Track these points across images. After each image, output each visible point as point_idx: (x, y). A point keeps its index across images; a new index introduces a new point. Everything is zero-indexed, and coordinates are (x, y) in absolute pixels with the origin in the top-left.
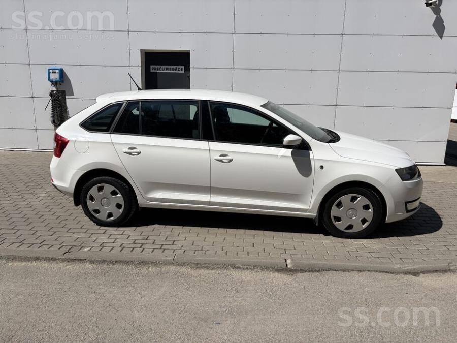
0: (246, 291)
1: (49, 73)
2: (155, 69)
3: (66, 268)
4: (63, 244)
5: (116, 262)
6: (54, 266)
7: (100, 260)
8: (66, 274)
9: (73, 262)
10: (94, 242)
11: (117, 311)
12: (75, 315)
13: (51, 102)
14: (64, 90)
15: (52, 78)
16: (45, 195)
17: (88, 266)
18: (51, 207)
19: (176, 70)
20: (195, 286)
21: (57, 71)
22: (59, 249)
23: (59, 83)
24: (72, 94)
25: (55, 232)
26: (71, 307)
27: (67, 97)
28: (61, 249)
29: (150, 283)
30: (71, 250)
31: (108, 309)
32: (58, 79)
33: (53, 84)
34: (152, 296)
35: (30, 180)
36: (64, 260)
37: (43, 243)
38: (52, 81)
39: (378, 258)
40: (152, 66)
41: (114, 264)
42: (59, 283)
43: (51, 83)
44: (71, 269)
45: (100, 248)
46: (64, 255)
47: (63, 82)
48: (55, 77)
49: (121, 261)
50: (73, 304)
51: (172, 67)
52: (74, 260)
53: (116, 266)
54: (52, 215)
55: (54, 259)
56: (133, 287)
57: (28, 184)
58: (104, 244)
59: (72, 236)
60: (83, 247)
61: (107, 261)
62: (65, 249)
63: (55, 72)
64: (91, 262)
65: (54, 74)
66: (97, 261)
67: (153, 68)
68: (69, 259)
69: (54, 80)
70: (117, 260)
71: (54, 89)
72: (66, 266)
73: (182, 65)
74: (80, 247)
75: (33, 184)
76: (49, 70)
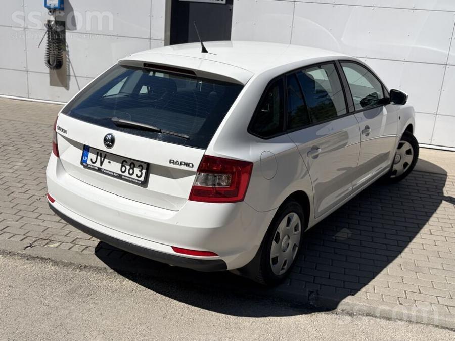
0: (240, 329)
3: (23, 267)
4: (27, 235)
5: (86, 267)
6: (11, 262)
7: (66, 261)
8: (21, 276)
9: (34, 260)
10: (66, 236)
11: (68, 334)
12: (18, 331)
13: (47, 36)
15: (49, 3)
16: (22, 163)
17: (50, 268)
18: (25, 182)
20: (175, 313)
22: (22, 240)
23: (57, 10)
25: (23, 217)
26: (15, 320)
27: (66, 31)
28: (23, 241)
29: (119, 302)
30: (35, 243)
31: (58, 330)
32: (57, 5)
33: (50, 11)
34: (116, 320)
35: (9, 142)
36: (23, 256)
37: (4, 230)
38: (49, 8)
39: (448, 306)
41: (81, 270)
42: (10, 286)
43: (47, 10)
44: (29, 269)
45: (72, 245)
46: (25, 249)
47: (63, 9)
48: (54, 2)
49: (91, 267)
50: (18, 316)
52: (35, 258)
53: (83, 272)
54: (24, 193)
55: (11, 254)
56: (97, 304)
57: (5, 147)
58: (78, 240)
59: (42, 224)
60: (51, 241)
61: (74, 264)
62: (27, 242)
64: (56, 263)
66: (62, 263)
68: (30, 255)
69: (52, 6)
70: (87, 264)
71: (52, 18)
72: (24, 264)
74: (46, 242)
75: (11, 148)
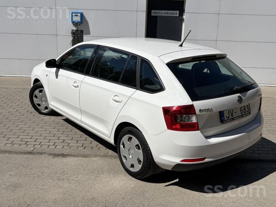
1: (72, 16)
2: (155, 13)
14: (82, 29)
15: (74, 20)
19: (172, 14)
21: (79, 15)
23: (79, 24)
24: (89, 33)
27: (84, 35)
32: (79, 21)
33: (74, 25)
38: (74, 23)
40: (153, 11)
43: (72, 24)
47: (82, 23)
48: (77, 19)
51: (169, 11)
63: (77, 16)
65: (76, 17)
67: (154, 13)
69: (76, 22)
71: (75, 28)
73: (177, 10)
76: (72, 13)
